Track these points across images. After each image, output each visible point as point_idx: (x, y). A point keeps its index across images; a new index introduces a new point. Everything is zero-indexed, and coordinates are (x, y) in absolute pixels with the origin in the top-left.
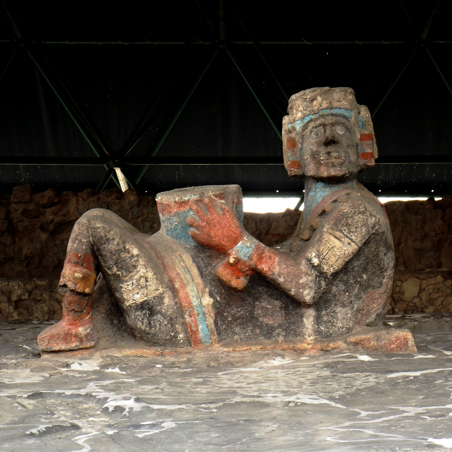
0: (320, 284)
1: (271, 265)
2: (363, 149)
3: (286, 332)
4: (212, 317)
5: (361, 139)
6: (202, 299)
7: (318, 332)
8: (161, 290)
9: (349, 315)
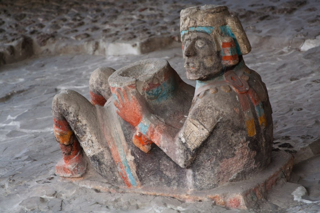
0: (187, 156)
1: (159, 140)
2: (224, 53)
3: (178, 183)
4: (134, 169)
5: (223, 46)
6: (126, 157)
7: (195, 186)
8: (102, 149)
9: (212, 176)
